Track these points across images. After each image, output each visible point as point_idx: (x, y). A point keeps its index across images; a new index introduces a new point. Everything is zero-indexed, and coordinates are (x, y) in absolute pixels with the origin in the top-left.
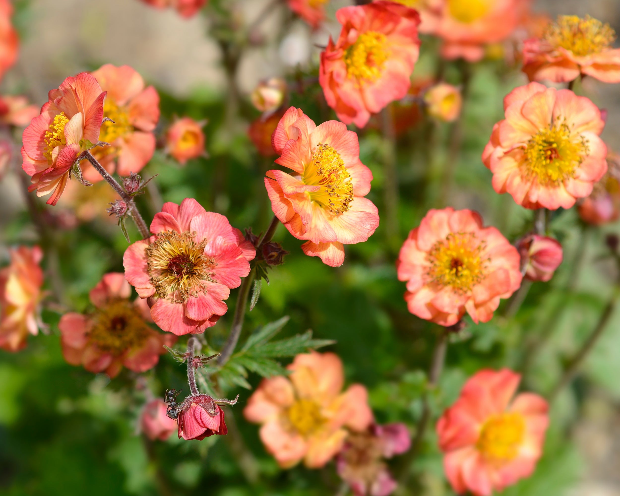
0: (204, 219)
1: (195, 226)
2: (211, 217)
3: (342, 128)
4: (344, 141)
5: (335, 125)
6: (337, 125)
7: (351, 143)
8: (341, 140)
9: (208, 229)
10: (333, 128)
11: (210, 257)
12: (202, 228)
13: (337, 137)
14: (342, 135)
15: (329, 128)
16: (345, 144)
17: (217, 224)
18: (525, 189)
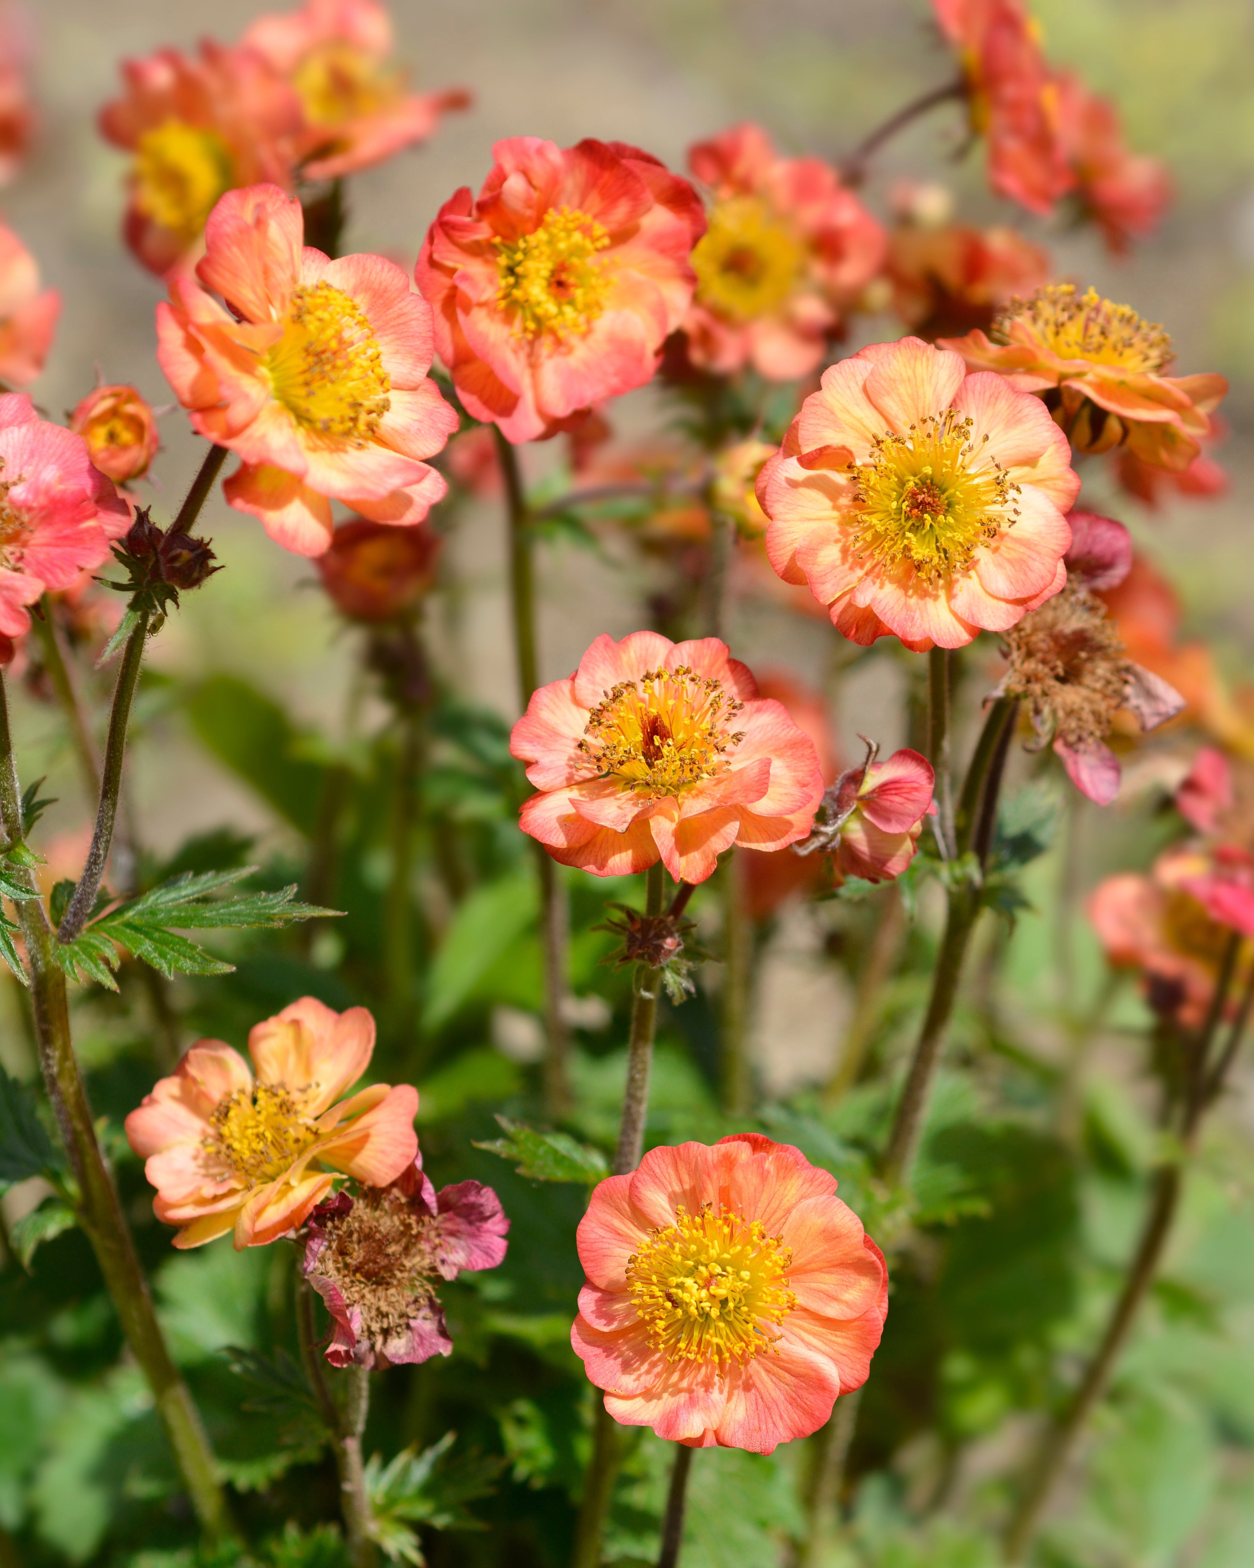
0: (30, 436)
1: (5, 448)
2: (48, 434)
3: (396, 281)
4: (399, 316)
5: (379, 267)
6: (386, 270)
7: (414, 323)
8: (391, 311)
9: (37, 458)
10: (374, 275)
11: (19, 509)
12: (22, 456)
13: (381, 301)
14: (395, 299)
15: (364, 270)
16: (399, 325)
17: (59, 451)
18: (846, 580)
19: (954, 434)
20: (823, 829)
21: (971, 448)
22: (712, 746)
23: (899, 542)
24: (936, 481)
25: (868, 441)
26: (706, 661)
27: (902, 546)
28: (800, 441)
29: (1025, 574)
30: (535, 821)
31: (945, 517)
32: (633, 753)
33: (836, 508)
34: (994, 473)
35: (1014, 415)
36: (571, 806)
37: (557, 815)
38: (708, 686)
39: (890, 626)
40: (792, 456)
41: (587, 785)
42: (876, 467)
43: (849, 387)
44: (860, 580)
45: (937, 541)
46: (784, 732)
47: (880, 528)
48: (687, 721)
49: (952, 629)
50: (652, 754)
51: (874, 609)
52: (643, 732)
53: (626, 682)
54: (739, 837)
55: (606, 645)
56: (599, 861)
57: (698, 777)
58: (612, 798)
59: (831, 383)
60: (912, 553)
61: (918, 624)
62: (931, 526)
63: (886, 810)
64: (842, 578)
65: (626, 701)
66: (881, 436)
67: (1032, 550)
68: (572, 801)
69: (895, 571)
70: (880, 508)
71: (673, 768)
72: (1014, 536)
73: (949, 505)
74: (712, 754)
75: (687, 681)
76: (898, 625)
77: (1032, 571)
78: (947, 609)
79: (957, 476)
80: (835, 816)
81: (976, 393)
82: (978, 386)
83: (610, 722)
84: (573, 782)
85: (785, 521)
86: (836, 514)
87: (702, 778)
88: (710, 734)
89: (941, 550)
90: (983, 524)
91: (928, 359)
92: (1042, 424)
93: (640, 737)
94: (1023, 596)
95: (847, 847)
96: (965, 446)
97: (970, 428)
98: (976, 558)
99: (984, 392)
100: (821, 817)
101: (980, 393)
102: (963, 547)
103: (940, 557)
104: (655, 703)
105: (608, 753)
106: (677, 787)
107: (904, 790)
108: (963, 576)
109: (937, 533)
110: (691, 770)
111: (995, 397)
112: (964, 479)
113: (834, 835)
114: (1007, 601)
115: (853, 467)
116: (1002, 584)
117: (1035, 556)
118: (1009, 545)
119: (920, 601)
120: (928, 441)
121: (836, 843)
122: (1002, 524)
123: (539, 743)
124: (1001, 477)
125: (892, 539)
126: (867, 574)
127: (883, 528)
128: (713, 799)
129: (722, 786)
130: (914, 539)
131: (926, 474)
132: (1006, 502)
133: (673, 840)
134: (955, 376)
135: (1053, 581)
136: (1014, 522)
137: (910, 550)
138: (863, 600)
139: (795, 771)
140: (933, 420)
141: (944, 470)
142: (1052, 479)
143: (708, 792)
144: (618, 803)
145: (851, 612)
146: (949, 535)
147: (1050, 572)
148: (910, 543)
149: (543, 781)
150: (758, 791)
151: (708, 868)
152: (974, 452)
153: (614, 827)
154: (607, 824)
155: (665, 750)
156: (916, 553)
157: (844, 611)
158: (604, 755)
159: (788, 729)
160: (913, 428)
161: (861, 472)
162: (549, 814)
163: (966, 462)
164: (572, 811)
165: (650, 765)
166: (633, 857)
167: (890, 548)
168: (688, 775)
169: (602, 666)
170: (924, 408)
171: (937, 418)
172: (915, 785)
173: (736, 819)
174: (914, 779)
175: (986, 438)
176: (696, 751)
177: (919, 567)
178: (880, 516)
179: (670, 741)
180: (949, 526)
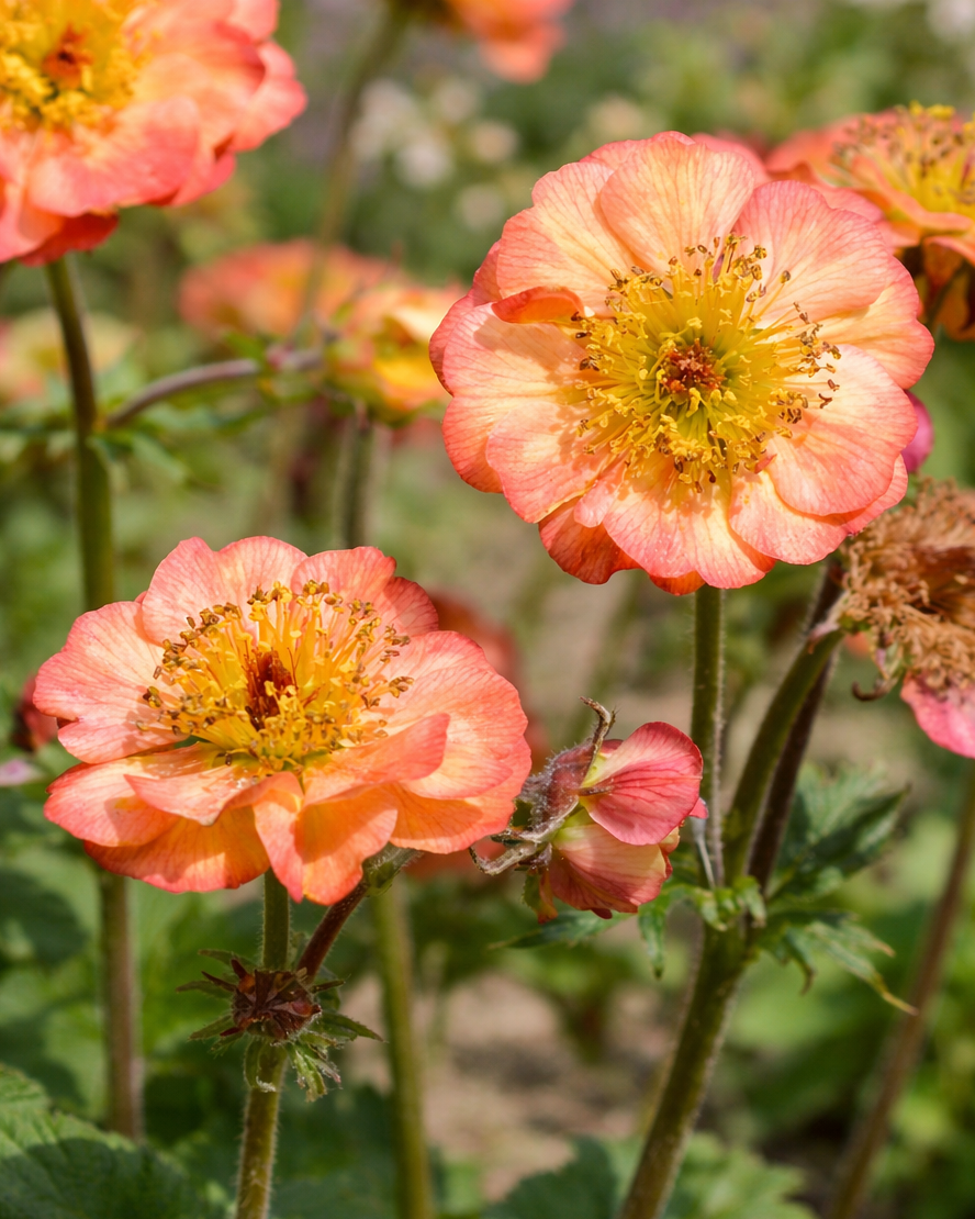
18: (567, 486)
19: (736, 271)
20: (526, 836)
21: (763, 291)
22: (357, 697)
23: (651, 429)
24: (708, 338)
25: (603, 279)
26: (356, 581)
27: (656, 434)
28: (499, 280)
29: (845, 478)
30: (70, 806)
31: (723, 392)
32: (229, 705)
33: (553, 378)
34: (799, 328)
35: (830, 244)
36: (127, 785)
37: (105, 799)
38: (355, 610)
39: (632, 556)
40: (487, 302)
41: (156, 757)
42: (615, 319)
43: (575, 204)
44: (590, 485)
45: (710, 428)
46: (474, 679)
47: (622, 408)
48: (320, 660)
49: (731, 560)
50: (261, 708)
51: (609, 531)
52: (248, 677)
53: (224, 605)
54: (397, 833)
55: (197, 553)
56: (171, 869)
57: (334, 746)
58: (195, 776)
59: (547, 197)
60: (671, 446)
61: (678, 553)
62: (701, 405)
63: (627, 810)
64: (562, 484)
65: (222, 630)
66: (624, 273)
67: (856, 443)
68: (129, 778)
69: (646, 472)
70: (623, 379)
71: (294, 729)
72: (829, 421)
73: (729, 374)
74: (358, 710)
75: (323, 604)
76: (646, 555)
77: (854, 473)
78: (725, 529)
79: (742, 332)
80: (546, 816)
81: (772, 211)
82: (776, 202)
83: (195, 661)
84: (135, 751)
85: (474, 397)
86: (551, 387)
87: (340, 747)
88: (356, 680)
89: (717, 442)
90: (781, 402)
91: (696, 163)
92: (873, 256)
93: (241, 682)
94: (842, 511)
95: (563, 863)
96: (755, 287)
97: (761, 262)
98: (769, 453)
99: (785, 211)
100: (523, 817)
101: (777, 212)
102: (749, 435)
103: (714, 452)
104: (270, 634)
105: (189, 704)
106: (302, 760)
107: (655, 782)
108: (749, 479)
109: (708, 416)
110: (324, 733)
111: (802, 218)
112: (752, 337)
113: (543, 845)
114: (817, 518)
115: (581, 319)
116: (808, 491)
117: (859, 451)
118: (822, 435)
119: (681, 517)
120: (696, 280)
121: (546, 857)
122: (810, 404)
123: (81, 692)
124: (809, 334)
125: (640, 425)
126: (600, 477)
127: (626, 409)
128: (357, 777)
129: (372, 758)
130: (674, 425)
131: (693, 330)
132: (817, 370)
133: (291, 838)
134: (739, 187)
135: (887, 487)
136: (828, 400)
137: (667, 441)
138: (591, 516)
139: (489, 735)
140: (705, 250)
141: (721, 323)
142: (888, 336)
143: (350, 766)
144: (205, 783)
145: (573, 534)
146: (728, 418)
147: (882, 475)
148: (668, 430)
149: (85, 747)
150: (427, 763)
151: (348, 880)
152: (769, 297)
153: (195, 818)
154: (185, 813)
155: (283, 702)
156: (676, 447)
157: (562, 532)
158: (184, 709)
159: (480, 675)
160: (672, 262)
161: (593, 325)
162: (92, 796)
163: (755, 312)
164: (129, 793)
165: (258, 726)
166: (226, 866)
167: (636, 438)
168: (319, 742)
169: (187, 581)
170: (690, 233)
171: (711, 248)
172: (672, 774)
173: (393, 805)
174: (669, 766)
175: (787, 276)
176: (333, 704)
177: (680, 466)
178: (621, 390)
179: (290, 689)
180: (726, 404)
